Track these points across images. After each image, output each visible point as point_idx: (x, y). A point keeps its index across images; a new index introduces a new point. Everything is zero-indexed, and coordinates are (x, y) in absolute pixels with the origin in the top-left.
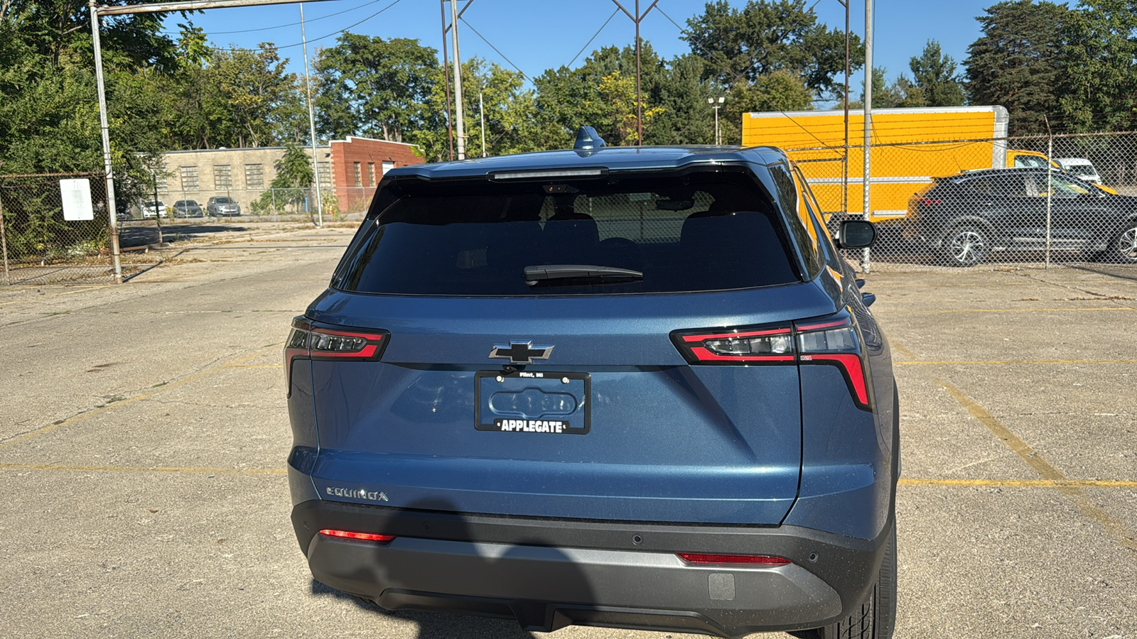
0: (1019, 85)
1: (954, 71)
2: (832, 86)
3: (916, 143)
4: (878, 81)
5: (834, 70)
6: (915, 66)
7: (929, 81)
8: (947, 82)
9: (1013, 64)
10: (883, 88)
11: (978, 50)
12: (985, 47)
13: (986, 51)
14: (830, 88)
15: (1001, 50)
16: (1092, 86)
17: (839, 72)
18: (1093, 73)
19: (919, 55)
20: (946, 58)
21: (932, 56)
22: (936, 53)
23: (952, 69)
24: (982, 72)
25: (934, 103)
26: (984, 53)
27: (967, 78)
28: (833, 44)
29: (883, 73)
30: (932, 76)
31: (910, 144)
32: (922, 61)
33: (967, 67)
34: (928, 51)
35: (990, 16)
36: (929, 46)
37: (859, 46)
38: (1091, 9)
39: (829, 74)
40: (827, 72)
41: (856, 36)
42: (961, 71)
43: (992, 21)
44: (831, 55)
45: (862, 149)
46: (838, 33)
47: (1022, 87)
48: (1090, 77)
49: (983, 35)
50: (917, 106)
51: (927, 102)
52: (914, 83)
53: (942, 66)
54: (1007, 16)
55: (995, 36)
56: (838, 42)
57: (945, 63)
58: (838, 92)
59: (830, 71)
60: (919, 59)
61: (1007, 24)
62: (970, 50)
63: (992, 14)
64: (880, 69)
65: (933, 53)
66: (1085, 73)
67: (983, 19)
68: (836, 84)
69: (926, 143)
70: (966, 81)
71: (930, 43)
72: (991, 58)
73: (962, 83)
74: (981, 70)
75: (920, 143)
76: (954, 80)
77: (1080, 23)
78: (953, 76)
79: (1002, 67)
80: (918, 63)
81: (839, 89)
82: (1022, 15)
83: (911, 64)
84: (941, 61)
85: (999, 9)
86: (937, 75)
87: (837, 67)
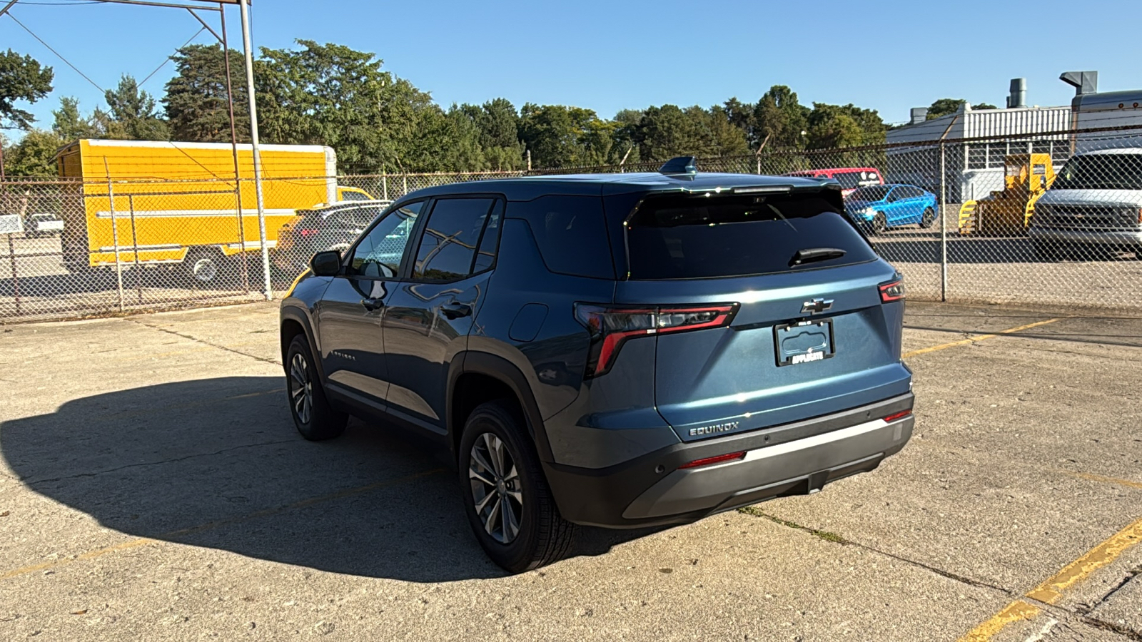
0: (220, 126)
1: (154, 108)
2: (12, 113)
3: (301, 178)
4: (72, 111)
5: (12, 95)
6: (111, 99)
7: (130, 116)
8: (148, 118)
9: (210, 105)
10: (79, 120)
11: (175, 89)
12: (182, 87)
13: (184, 91)
14: (10, 115)
15: (196, 91)
16: (282, 131)
17: (19, 98)
18: (283, 119)
19: (115, 89)
20: (143, 94)
21: (129, 90)
22: (133, 87)
23: (151, 106)
24: (183, 111)
25: (138, 137)
26: (182, 92)
27: (166, 115)
28: (8, 66)
29: (76, 103)
30: (130, 110)
31: (296, 178)
32: (118, 95)
33: (166, 104)
34: (123, 85)
35: (183, 56)
36: (124, 80)
37: (41, 72)
38: (274, 61)
39: (7, 100)
40: (4, 97)
41: (34, 60)
42: (159, 109)
43: (186, 61)
44: (7, 78)
45: (254, 182)
46: (13, 55)
47: (222, 129)
48: (281, 122)
49: (178, 75)
50: (122, 139)
51: (130, 137)
52: (112, 117)
53: (140, 101)
54: (200, 59)
55: (191, 77)
56: (15, 65)
57: (143, 98)
58: (20, 120)
59: (8, 96)
60: (115, 93)
61: (201, 67)
62: (167, 88)
63: (185, 54)
64: (72, 100)
65: (129, 87)
66: (277, 119)
67: (177, 59)
68: (17, 111)
69: (309, 178)
70: (166, 118)
71: (125, 77)
72: (191, 98)
73: (162, 120)
74: (182, 108)
75: (304, 178)
76: (154, 116)
77: (268, 73)
78: (153, 113)
79: (200, 107)
80: (115, 96)
81: (21, 117)
82: (214, 59)
83: (107, 97)
84: (139, 96)
85: (191, 51)
86: (137, 108)
87: (17, 92)
